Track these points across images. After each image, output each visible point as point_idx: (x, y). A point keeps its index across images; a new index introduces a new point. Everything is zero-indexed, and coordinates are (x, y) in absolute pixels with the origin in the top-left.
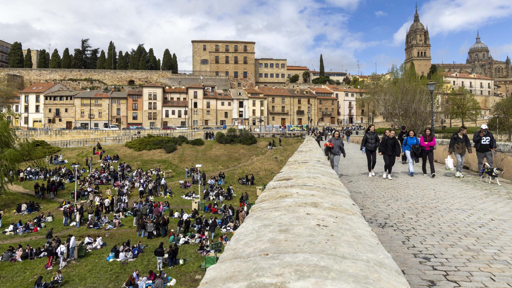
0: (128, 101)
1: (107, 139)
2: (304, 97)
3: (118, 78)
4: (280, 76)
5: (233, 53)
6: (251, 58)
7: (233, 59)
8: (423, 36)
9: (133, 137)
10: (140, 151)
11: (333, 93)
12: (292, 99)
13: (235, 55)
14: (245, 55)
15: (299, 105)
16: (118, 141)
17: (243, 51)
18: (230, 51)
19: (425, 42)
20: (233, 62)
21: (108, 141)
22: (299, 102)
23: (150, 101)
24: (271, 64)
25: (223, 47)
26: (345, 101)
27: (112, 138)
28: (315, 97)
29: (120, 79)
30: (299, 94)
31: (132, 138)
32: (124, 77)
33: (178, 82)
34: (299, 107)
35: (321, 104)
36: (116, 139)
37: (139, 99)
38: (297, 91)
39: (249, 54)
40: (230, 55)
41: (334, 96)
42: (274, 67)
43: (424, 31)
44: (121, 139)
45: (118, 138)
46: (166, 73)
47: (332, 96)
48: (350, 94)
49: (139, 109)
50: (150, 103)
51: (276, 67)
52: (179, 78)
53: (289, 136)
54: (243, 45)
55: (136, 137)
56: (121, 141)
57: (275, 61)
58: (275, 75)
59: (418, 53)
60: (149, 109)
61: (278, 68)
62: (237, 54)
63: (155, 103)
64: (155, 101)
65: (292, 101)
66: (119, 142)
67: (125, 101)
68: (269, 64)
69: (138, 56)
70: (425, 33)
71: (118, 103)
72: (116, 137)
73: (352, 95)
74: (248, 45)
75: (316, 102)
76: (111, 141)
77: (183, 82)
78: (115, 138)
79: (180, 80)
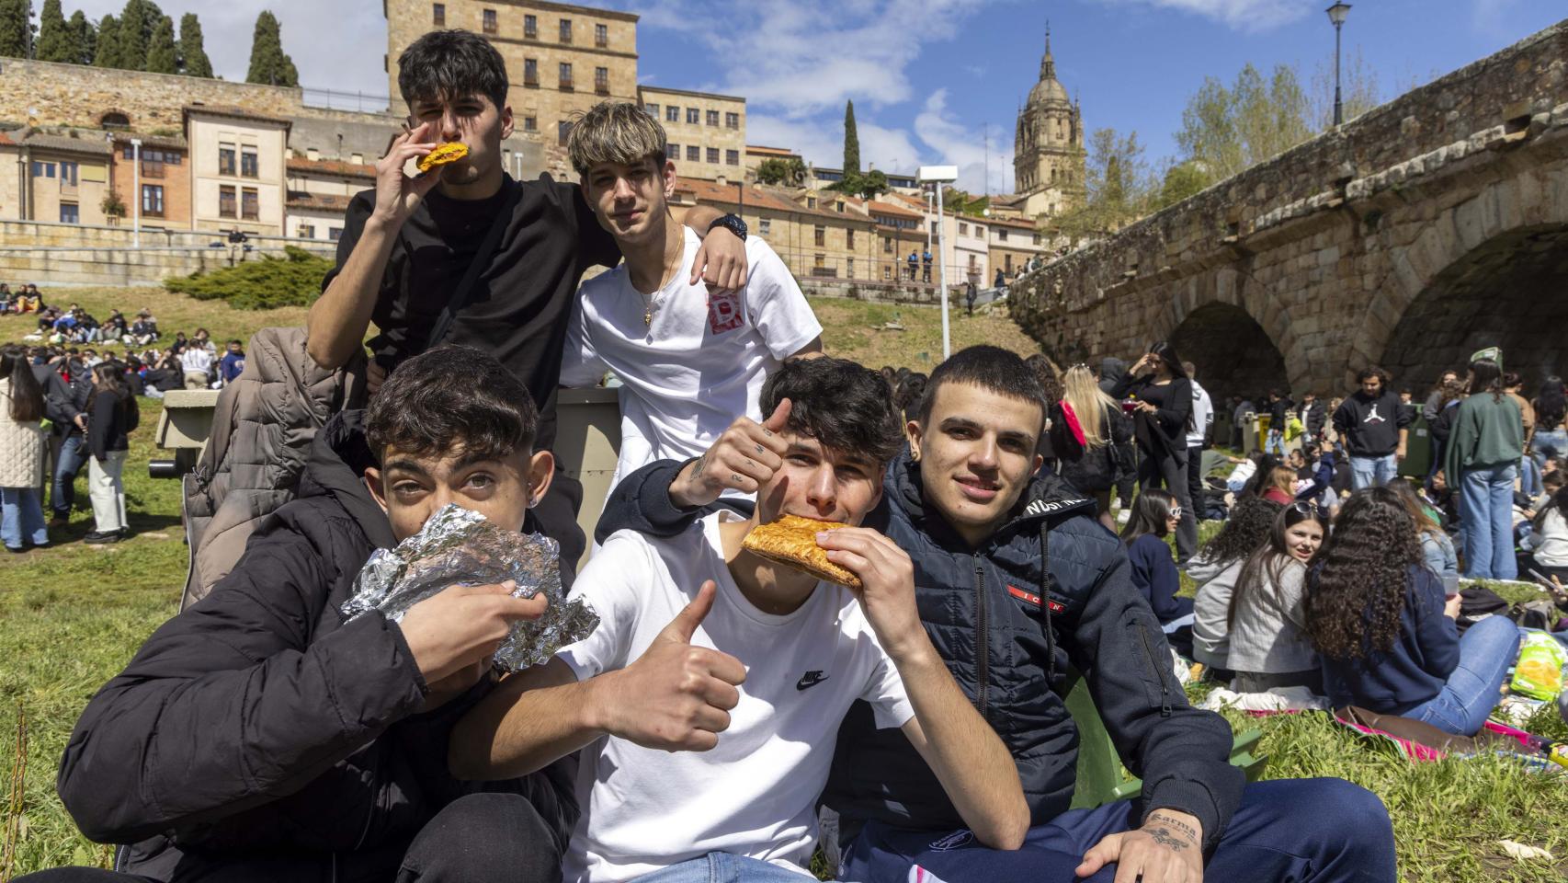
0: (118, 170)
1: (53, 255)
2: (836, 222)
3: (45, 98)
4: (723, 156)
5: (553, 47)
6: (622, 76)
7: (556, 71)
8: (1066, 123)
9: (209, 254)
10: (264, 306)
11: (922, 218)
12: (795, 225)
13: (561, 55)
14: (602, 60)
15: (820, 250)
16: (119, 270)
17: (592, 46)
18: (542, 39)
19: (1072, 140)
20: (555, 84)
21: (62, 267)
22: (819, 238)
23: (228, 180)
24: (689, 110)
25: (514, 21)
26: (958, 252)
27: (88, 256)
28: (869, 227)
29: (59, 102)
30: (816, 209)
31: (202, 260)
32: (77, 94)
33: (330, 139)
34: (819, 258)
35: (888, 251)
36: (111, 263)
37: (171, 169)
38: (810, 199)
39: (617, 60)
40: (542, 55)
41: (923, 229)
42: (703, 121)
43: (1068, 107)
44: (140, 265)
45: (119, 258)
46: (279, 95)
47: (920, 229)
48: (972, 227)
49: (171, 211)
50: (227, 192)
51: (709, 122)
52: (334, 124)
53: (912, 295)
54: (593, 21)
55: (223, 255)
56: (136, 271)
57: (704, 101)
58: (703, 153)
59: (1053, 172)
60: (223, 213)
61: (713, 129)
62: (569, 53)
63: (250, 194)
64: (249, 182)
65: (795, 233)
66: (128, 275)
67: (101, 172)
68: (683, 112)
69: (134, 33)
70: (1071, 113)
71: (64, 175)
72: (110, 252)
73: (979, 232)
74: (610, 23)
75: (874, 243)
76: (79, 267)
77: (355, 142)
78: (103, 256)
79: (339, 130)
